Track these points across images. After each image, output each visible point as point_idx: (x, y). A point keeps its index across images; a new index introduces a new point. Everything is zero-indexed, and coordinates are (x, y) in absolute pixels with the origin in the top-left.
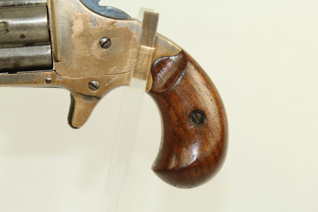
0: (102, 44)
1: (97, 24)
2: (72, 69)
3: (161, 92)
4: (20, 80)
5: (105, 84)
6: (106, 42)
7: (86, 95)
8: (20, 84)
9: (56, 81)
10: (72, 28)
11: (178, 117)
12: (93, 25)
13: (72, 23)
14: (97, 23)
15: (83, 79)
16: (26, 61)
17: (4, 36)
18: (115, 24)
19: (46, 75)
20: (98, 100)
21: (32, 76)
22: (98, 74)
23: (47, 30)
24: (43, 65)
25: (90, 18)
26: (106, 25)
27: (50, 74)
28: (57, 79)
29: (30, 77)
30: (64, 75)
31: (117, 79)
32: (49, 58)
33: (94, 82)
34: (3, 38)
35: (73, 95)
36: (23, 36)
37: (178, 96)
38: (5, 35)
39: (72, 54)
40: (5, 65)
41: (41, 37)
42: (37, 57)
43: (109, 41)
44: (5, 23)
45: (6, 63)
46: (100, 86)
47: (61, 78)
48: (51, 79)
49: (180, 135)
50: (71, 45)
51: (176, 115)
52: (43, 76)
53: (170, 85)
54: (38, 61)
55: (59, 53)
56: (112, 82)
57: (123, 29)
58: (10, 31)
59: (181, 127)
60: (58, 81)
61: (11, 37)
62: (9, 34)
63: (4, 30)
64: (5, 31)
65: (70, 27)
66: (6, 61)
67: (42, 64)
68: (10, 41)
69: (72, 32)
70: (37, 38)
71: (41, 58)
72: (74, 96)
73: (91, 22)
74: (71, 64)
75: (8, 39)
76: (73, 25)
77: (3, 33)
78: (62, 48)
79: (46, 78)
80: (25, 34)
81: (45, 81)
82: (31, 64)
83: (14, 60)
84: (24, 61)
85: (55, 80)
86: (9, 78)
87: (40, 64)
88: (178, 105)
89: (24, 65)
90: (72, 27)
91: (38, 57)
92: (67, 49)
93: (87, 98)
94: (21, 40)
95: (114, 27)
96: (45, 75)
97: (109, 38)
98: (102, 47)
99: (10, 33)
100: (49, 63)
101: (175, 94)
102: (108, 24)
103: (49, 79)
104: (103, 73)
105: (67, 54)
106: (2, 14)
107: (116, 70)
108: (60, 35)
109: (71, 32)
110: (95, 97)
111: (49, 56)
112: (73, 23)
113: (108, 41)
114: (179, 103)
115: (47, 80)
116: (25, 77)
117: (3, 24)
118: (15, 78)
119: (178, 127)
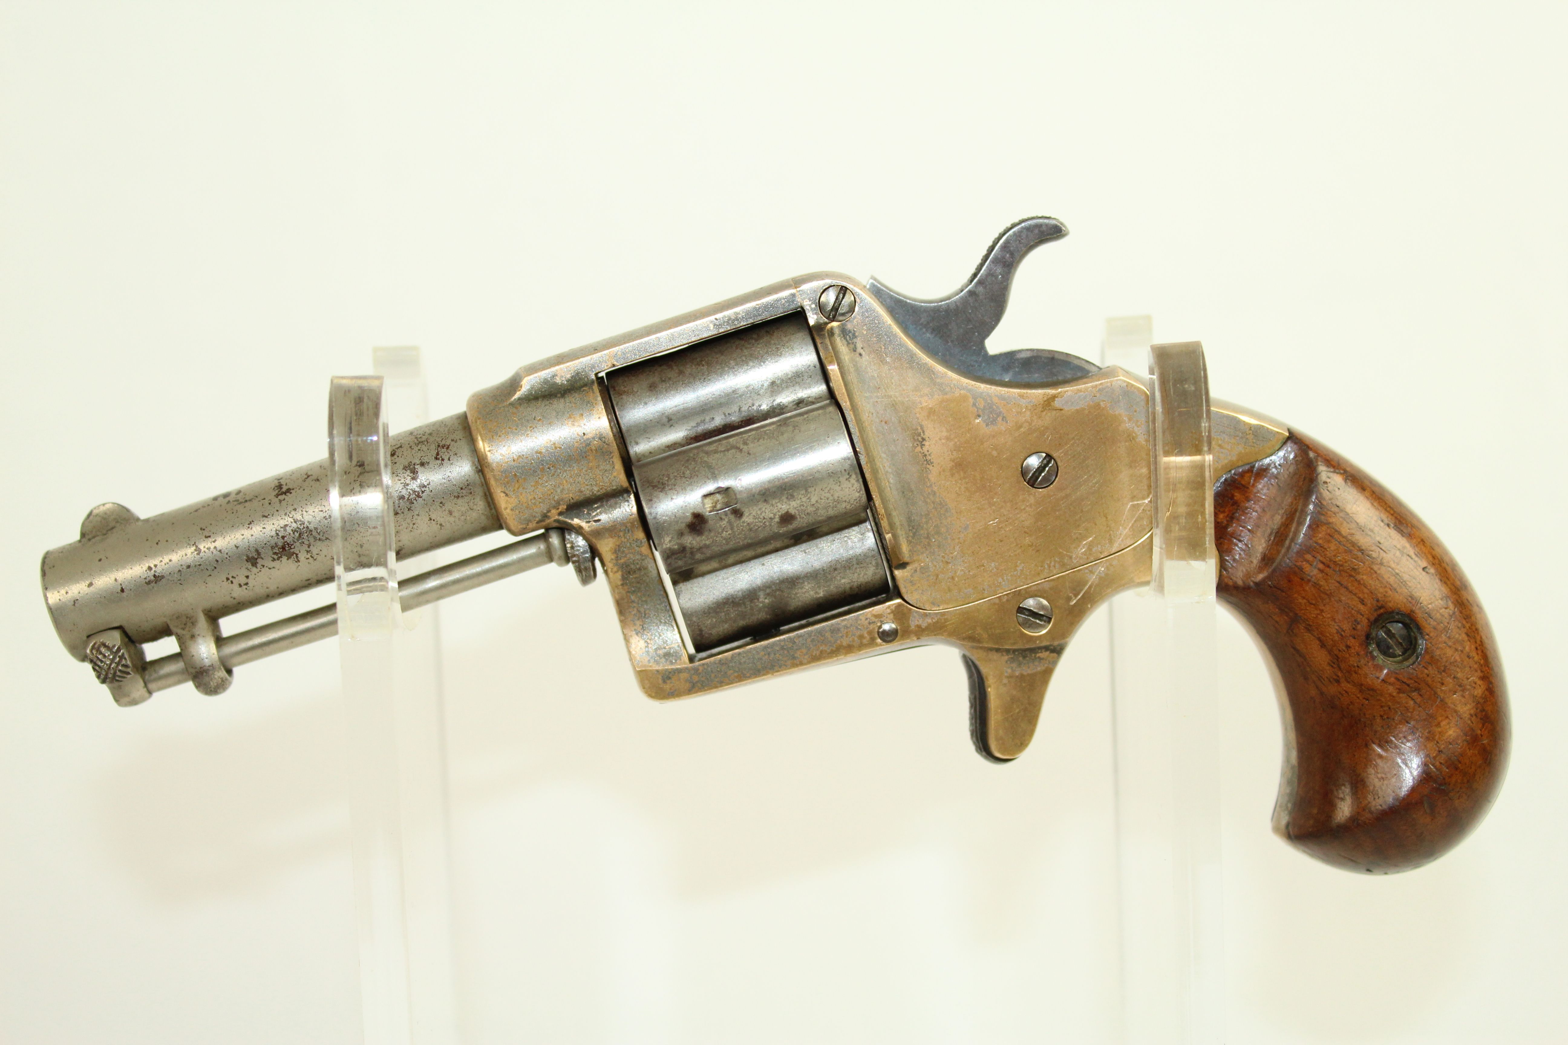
0: (1030, 475)
1: (1000, 419)
2: (953, 578)
3: (1256, 584)
4: (798, 654)
5: (1069, 599)
6: (1041, 469)
7: (1014, 651)
8: (801, 664)
9: (913, 627)
10: (925, 449)
11: (1330, 652)
12: (987, 425)
13: (919, 435)
14: (998, 416)
15: (997, 601)
16: (804, 590)
17: (730, 532)
18: (1057, 403)
19: (876, 616)
20: (1055, 655)
21: (834, 630)
22: (1039, 574)
23: (858, 481)
24: (859, 587)
25: (974, 405)
26: (1028, 413)
27: (889, 611)
28: (914, 622)
29: (828, 635)
30: (933, 604)
31: (1103, 575)
32: (874, 563)
33: (1030, 603)
34: (728, 540)
35: (973, 658)
36: (787, 518)
37: (1316, 585)
38: (732, 529)
39: (943, 530)
40: (743, 615)
41: (844, 505)
42: (835, 569)
43: (1049, 462)
44: (726, 491)
45: (744, 610)
46: (1056, 611)
47: (926, 615)
48: (894, 626)
49: (1351, 707)
50: (933, 503)
51: (1323, 645)
52: (870, 623)
53: (1278, 552)
54: (843, 581)
55: (901, 538)
56: (1090, 587)
57: (1086, 412)
58: (746, 514)
59: (1348, 682)
60: (919, 627)
61: (751, 530)
62: (744, 522)
63: (726, 514)
64: (732, 517)
65: (919, 449)
66: (744, 603)
67: (855, 584)
68: (750, 541)
69: (929, 462)
70: (831, 512)
71: (850, 568)
72: (977, 663)
73: (979, 416)
74: (947, 563)
75: (745, 538)
76: (924, 439)
77: (724, 523)
78: (909, 520)
79: (880, 627)
80: (792, 512)
81: (876, 636)
82: (821, 594)
83: (768, 594)
84: (800, 591)
85: (909, 626)
86: (762, 653)
87: (851, 588)
88: (1322, 611)
89: (800, 604)
90: (922, 445)
91: (839, 566)
92: (924, 520)
93: (1021, 659)
94: (782, 530)
95: (1054, 412)
96: (874, 619)
97: (1047, 450)
98: (1032, 486)
99: (747, 519)
100: (878, 577)
101: (1302, 579)
102: (1035, 407)
103: (886, 627)
104: (1055, 566)
105: (928, 534)
106: (710, 467)
107: (1094, 550)
108: (892, 481)
109: (926, 461)
110: (1046, 648)
111: (873, 556)
112: (923, 432)
113: (1045, 462)
114: (1324, 605)
115: (884, 631)
116: (813, 641)
117: (718, 497)
118: (782, 648)
119: (1338, 681)
